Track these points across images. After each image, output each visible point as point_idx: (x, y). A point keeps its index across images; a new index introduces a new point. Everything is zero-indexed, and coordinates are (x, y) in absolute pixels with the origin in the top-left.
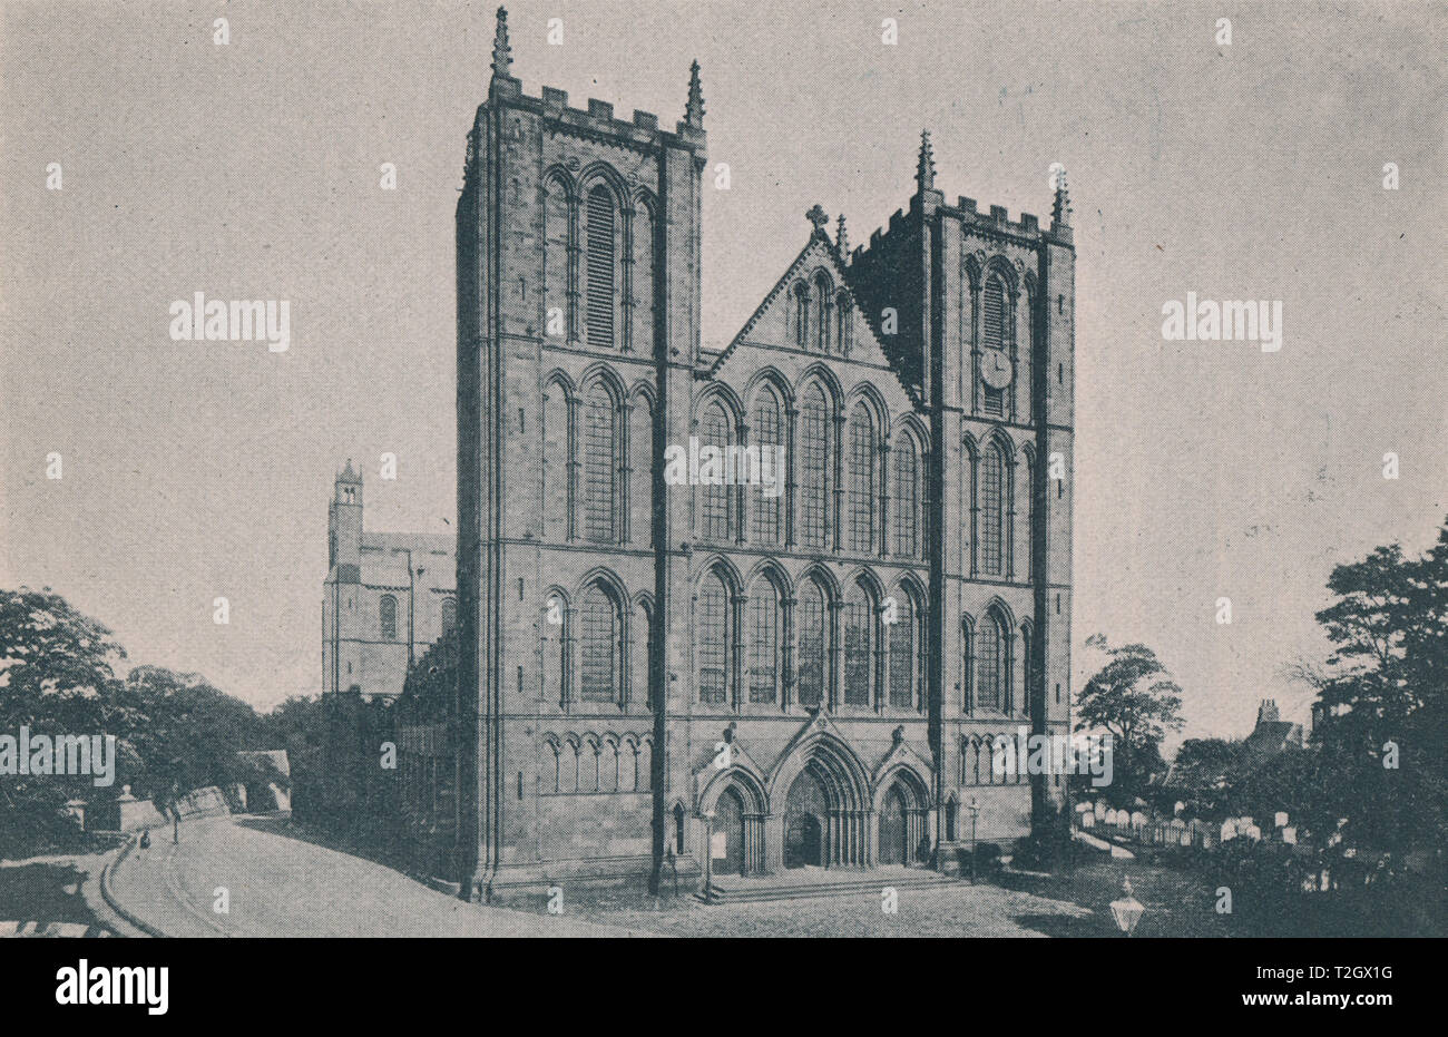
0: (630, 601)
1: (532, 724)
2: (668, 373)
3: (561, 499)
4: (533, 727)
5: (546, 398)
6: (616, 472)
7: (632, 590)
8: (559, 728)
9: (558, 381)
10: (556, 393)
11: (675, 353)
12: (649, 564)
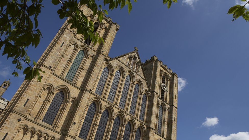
0: (70, 98)
1: (22, 118)
2: (100, 54)
3: (63, 66)
4: (22, 119)
5: (70, 45)
6: (79, 68)
7: (72, 96)
8: (30, 125)
9: (74, 45)
10: (73, 46)
11: (103, 52)
12: (79, 91)
